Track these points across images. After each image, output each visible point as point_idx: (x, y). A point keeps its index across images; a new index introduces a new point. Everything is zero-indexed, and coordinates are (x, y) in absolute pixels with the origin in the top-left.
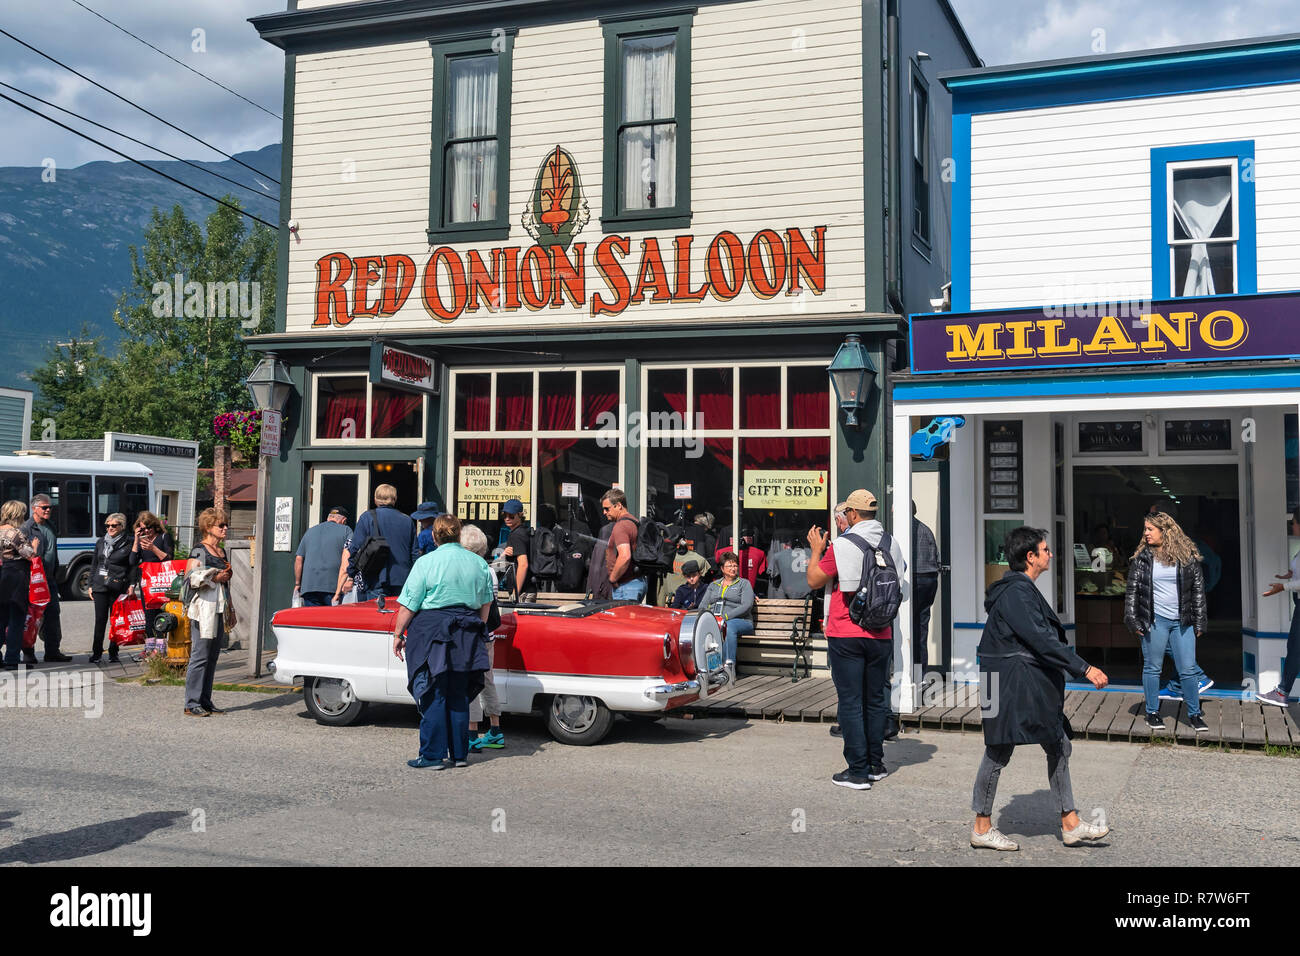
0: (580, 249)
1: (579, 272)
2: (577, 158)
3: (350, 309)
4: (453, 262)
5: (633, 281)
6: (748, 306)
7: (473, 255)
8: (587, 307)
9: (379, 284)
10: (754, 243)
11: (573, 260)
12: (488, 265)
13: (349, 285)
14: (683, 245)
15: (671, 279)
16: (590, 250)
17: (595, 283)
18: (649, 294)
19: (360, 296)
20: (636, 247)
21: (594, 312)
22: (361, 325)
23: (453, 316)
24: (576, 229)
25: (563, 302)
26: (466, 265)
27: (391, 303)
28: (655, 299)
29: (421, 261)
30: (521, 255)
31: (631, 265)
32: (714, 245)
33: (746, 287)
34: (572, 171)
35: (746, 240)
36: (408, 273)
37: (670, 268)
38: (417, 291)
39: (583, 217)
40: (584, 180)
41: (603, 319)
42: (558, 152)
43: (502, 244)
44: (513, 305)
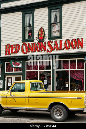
0: (45, 42)
1: (45, 46)
2: (44, 29)
3: (10, 53)
4: (26, 45)
5: (53, 47)
6: (71, 51)
7: (29, 44)
8: (46, 51)
9: (15, 49)
10: (72, 41)
11: (44, 44)
12: (31, 46)
13: (10, 49)
14: (61, 42)
15: (59, 47)
16: (47, 43)
17: (47, 48)
18: (56, 49)
19: (12, 51)
20: (54, 42)
21: (47, 52)
22: (12, 55)
23: (26, 53)
24: (44, 40)
25: (42, 51)
26: (28, 46)
27: (17, 52)
28: (57, 50)
29: (21, 46)
30: (36, 44)
31: (53, 45)
32: (66, 42)
33: (71, 48)
34: (44, 31)
35: (71, 40)
36: (19, 47)
37: (59, 45)
38: (20, 50)
39: (45, 38)
40: (45, 32)
41: (49, 53)
42: (41, 28)
43: (33, 42)
44: (35, 51)
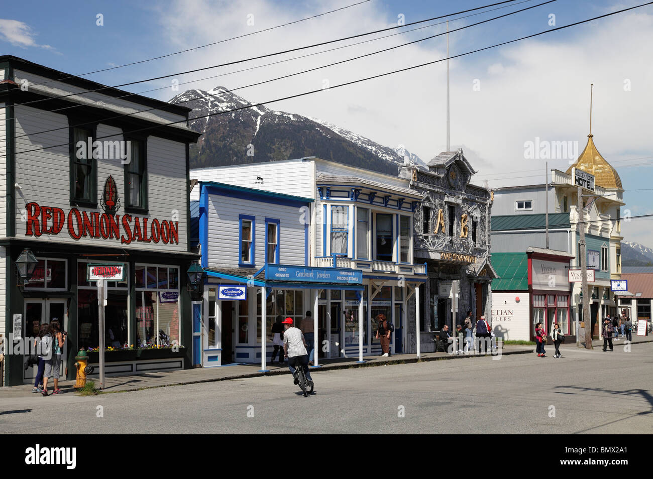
0: (118, 217)
1: (118, 226)
2: (116, 181)
3: (41, 229)
4: (78, 215)
5: (132, 232)
6: (161, 246)
7: (84, 213)
8: (120, 240)
9: (51, 220)
10: (163, 224)
11: (116, 221)
12: (90, 218)
13: (40, 218)
14: (145, 221)
16: (121, 218)
17: (122, 232)
18: (137, 238)
19: (45, 225)
20: (133, 219)
21: (122, 243)
22: (44, 238)
23: (77, 238)
24: (116, 209)
25: (113, 237)
26: (82, 217)
27: (56, 230)
28: (139, 240)
29: (67, 212)
30: (100, 216)
31: (132, 225)
32: (152, 224)
33: (161, 240)
34: (115, 186)
35: (161, 222)
36: (62, 217)
37: (142, 229)
38: (65, 226)
39: (118, 205)
40: (118, 190)
41: (125, 246)
42: (110, 177)
43: (94, 210)
44: (97, 237)
